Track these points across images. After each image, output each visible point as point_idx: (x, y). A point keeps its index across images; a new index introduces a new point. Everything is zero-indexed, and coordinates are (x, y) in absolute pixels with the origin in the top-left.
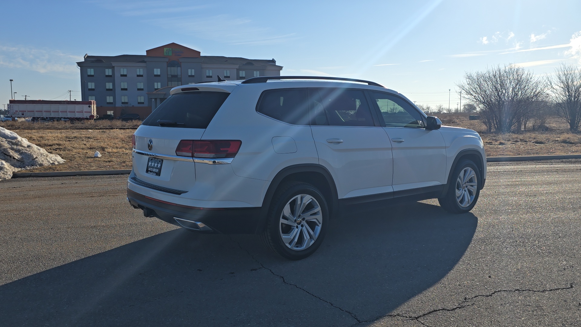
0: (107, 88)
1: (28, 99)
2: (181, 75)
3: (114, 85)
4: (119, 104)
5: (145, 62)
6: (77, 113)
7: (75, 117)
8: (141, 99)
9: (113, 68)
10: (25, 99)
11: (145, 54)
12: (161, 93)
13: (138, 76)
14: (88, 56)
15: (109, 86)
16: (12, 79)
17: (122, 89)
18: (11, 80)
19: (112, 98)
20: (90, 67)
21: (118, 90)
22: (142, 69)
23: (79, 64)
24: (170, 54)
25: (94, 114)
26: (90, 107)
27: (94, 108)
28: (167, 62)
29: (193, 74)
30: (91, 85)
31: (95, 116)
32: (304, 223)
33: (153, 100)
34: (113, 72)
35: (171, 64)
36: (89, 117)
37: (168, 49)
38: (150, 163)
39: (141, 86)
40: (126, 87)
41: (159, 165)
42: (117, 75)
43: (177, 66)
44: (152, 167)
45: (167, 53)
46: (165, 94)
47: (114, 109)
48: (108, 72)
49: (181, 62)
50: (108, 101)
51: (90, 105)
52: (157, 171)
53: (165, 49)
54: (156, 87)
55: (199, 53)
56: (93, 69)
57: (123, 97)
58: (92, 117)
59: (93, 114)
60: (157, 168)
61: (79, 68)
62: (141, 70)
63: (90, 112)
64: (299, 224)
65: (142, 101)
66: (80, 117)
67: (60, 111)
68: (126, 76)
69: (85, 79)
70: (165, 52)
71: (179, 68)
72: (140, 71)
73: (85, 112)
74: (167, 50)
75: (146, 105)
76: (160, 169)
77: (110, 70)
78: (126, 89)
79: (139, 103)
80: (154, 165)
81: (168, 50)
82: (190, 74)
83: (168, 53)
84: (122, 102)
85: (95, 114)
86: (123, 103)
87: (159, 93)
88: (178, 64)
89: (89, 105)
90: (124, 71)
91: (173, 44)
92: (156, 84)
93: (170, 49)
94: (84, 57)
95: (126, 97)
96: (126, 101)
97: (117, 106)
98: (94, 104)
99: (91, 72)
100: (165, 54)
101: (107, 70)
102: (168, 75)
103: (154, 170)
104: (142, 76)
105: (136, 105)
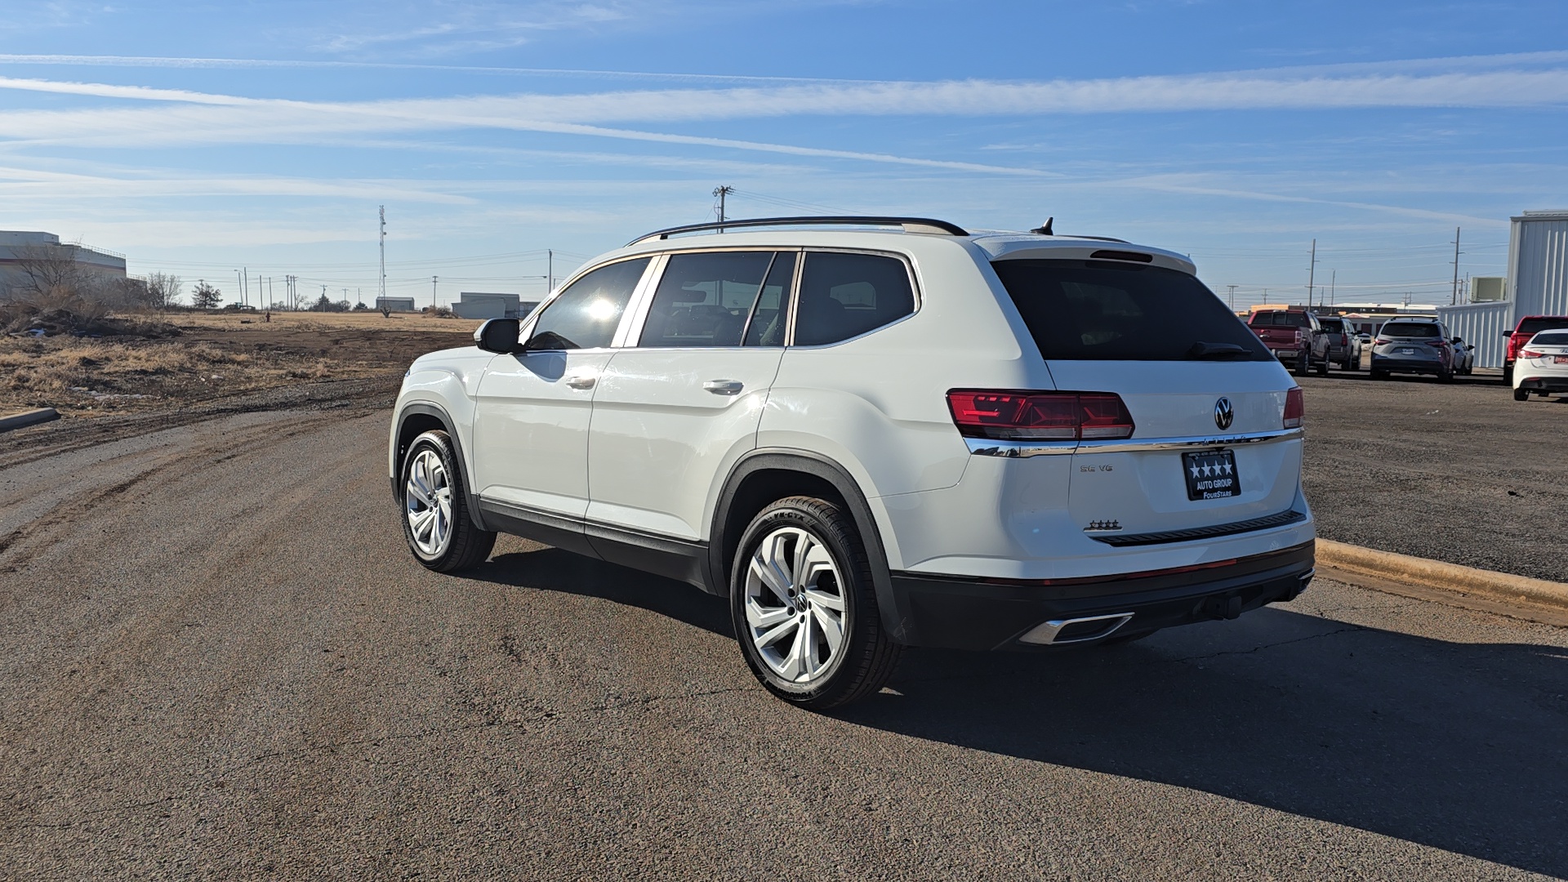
38: (1195, 470)
41: (1228, 467)
44: (1208, 479)
52: (1229, 482)
60: (1224, 476)
76: (1234, 475)
80: (1212, 471)
103: (1219, 484)
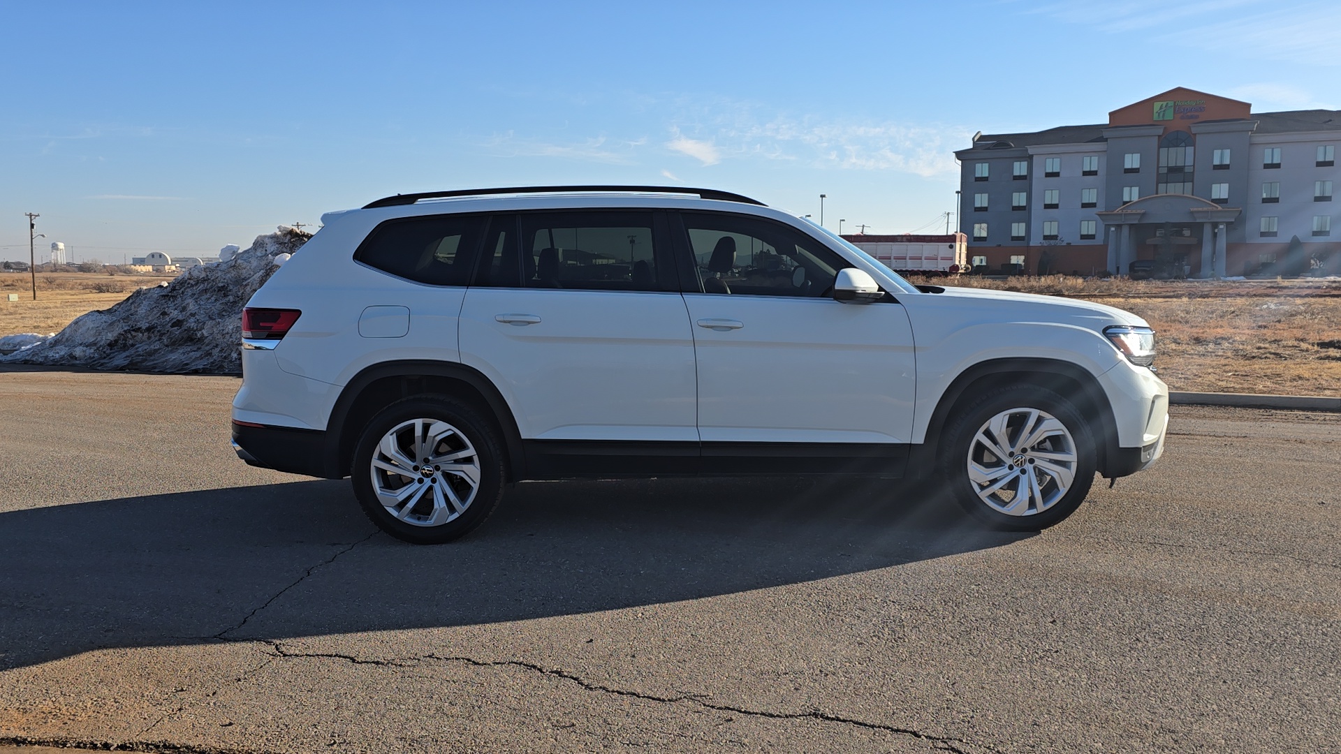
0: (1015, 204)
1: (868, 232)
2: (1194, 166)
3: (1029, 199)
4: (1036, 241)
5: (1106, 140)
6: (925, 261)
7: (921, 269)
8: (1089, 228)
9: (1030, 158)
10: (862, 233)
11: (1106, 121)
12: (1134, 212)
13: (1085, 173)
14: (981, 136)
15: (1019, 199)
16: (823, 194)
17: (1047, 206)
18: (822, 196)
19: (1023, 225)
20: (983, 160)
21: (1037, 208)
22: (1097, 158)
23: (959, 155)
24: (1169, 115)
25: (960, 262)
26: (951, 247)
27: (960, 250)
28: (1159, 136)
29: (1227, 161)
30: (981, 200)
31: (963, 266)
32: (438, 475)
33: (1113, 229)
34: (1030, 168)
35: (1172, 139)
36: (948, 270)
37: (1165, 103)
39: (1090, 196)
40: (1055, 201)
42: (1038, 174)
43: (1183, 144)
45: (1161, 115)
46: (1144, 214)
47: (1026, 251)
48: (1020, 168)
49: (1196, 134)
50: (1014, 234)
51: (953, 244)
53: (1157, 106)
54: (1126, 198)
55: (1248, 106)
56: (987, 165)
57: (1047, 225)
58: (955, 269)
59: (957, 263)
61: (960, 162)
62: (1095, 159)
63: (952, 259)
64: (427, 476)
65: (1092, 232)
66: (930, 269)
67: (892, 258)
68: (1056, 175)
69: (970, 185)
70: (1155, 111)
71: (1190, 150)
72: (1092, 163)
73: (943, 259)
74: (1161, 108)
75: (1099, 240)
77: (1025, 164)
78: (1055, 206)
79: (1083, 237)
81: (1164, 106)
82: (1216, 162)
83: (1164, 115)
84: (1044, 236)
85: (963, 262)
86: (1046, 237)
87: (1129, 211)
88: (1185, 139)
89: (949, 244)
90: (1053, 165)
91: (1179, 91)
92: (1126, 190)
93: (1171, 103)
94: (973, 139)
95: (1055, 224)
96: (1054, 233)
97: (1031, 244)
98: (961, 241)
99: (982, 170)
100: (1156, 117)
101: (1017, 165)
102: (1158, 167)
104: (1094, 173)
105: (1077, 241)
